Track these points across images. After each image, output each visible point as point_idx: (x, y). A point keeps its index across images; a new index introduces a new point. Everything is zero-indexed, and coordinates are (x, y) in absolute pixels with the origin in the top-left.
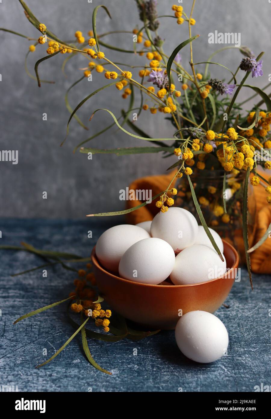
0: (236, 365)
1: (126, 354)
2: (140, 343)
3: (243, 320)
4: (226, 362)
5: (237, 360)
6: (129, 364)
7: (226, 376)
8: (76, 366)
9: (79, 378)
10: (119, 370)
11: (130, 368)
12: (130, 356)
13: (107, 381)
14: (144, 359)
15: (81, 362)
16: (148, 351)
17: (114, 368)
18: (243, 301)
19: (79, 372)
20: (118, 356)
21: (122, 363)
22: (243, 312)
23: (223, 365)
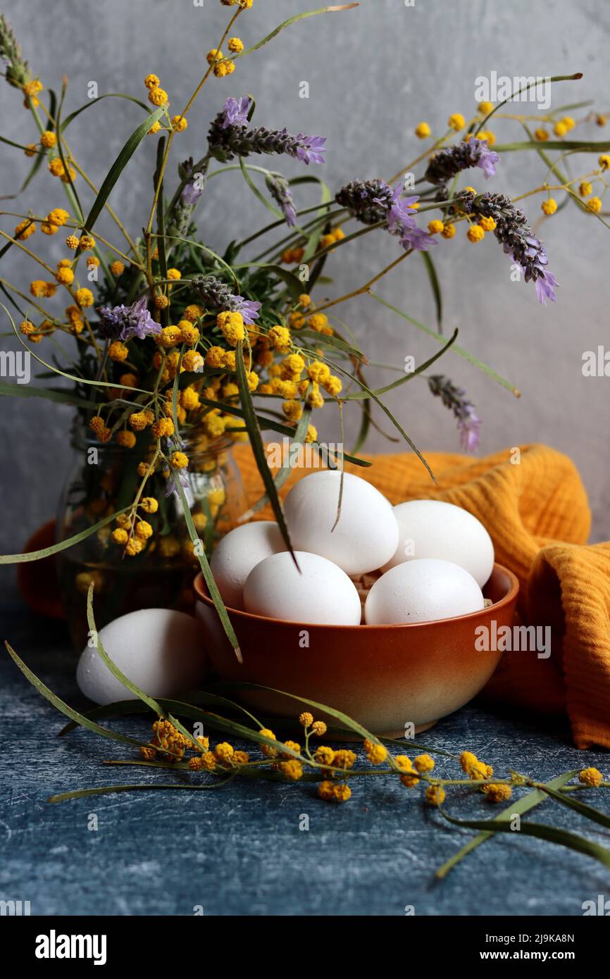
0: (440, 848)
1: (178, 834)
2: (211, 814)
3: (456, 768)
4: (415, 844)
5: (442, 839)
6: (185, 851)
7: (415, 869)
8: (59, 858)
9: (63, 881)
10: (161, 862)
11: (188, 860)
12: (187, 838)
13: (130, 884)
14: (219, 843)
15: (70, 852)
16: (229, 829)
17: (149, 860)
18: (455, 735)
19: (65, 869)
20: (159, 838)
21: (169, 851)
22: (454, 754)
23: (408, 848)
